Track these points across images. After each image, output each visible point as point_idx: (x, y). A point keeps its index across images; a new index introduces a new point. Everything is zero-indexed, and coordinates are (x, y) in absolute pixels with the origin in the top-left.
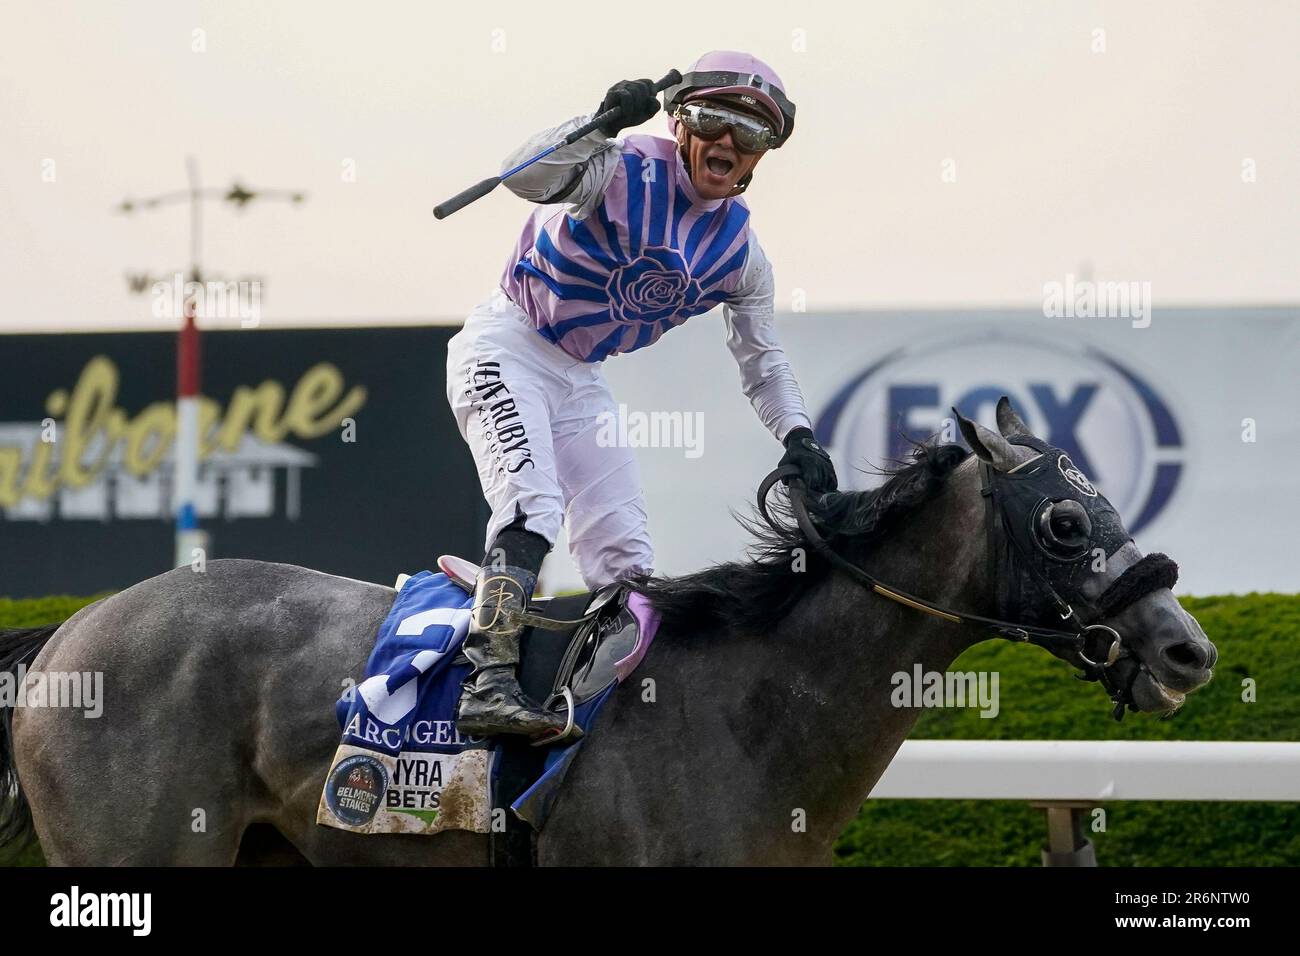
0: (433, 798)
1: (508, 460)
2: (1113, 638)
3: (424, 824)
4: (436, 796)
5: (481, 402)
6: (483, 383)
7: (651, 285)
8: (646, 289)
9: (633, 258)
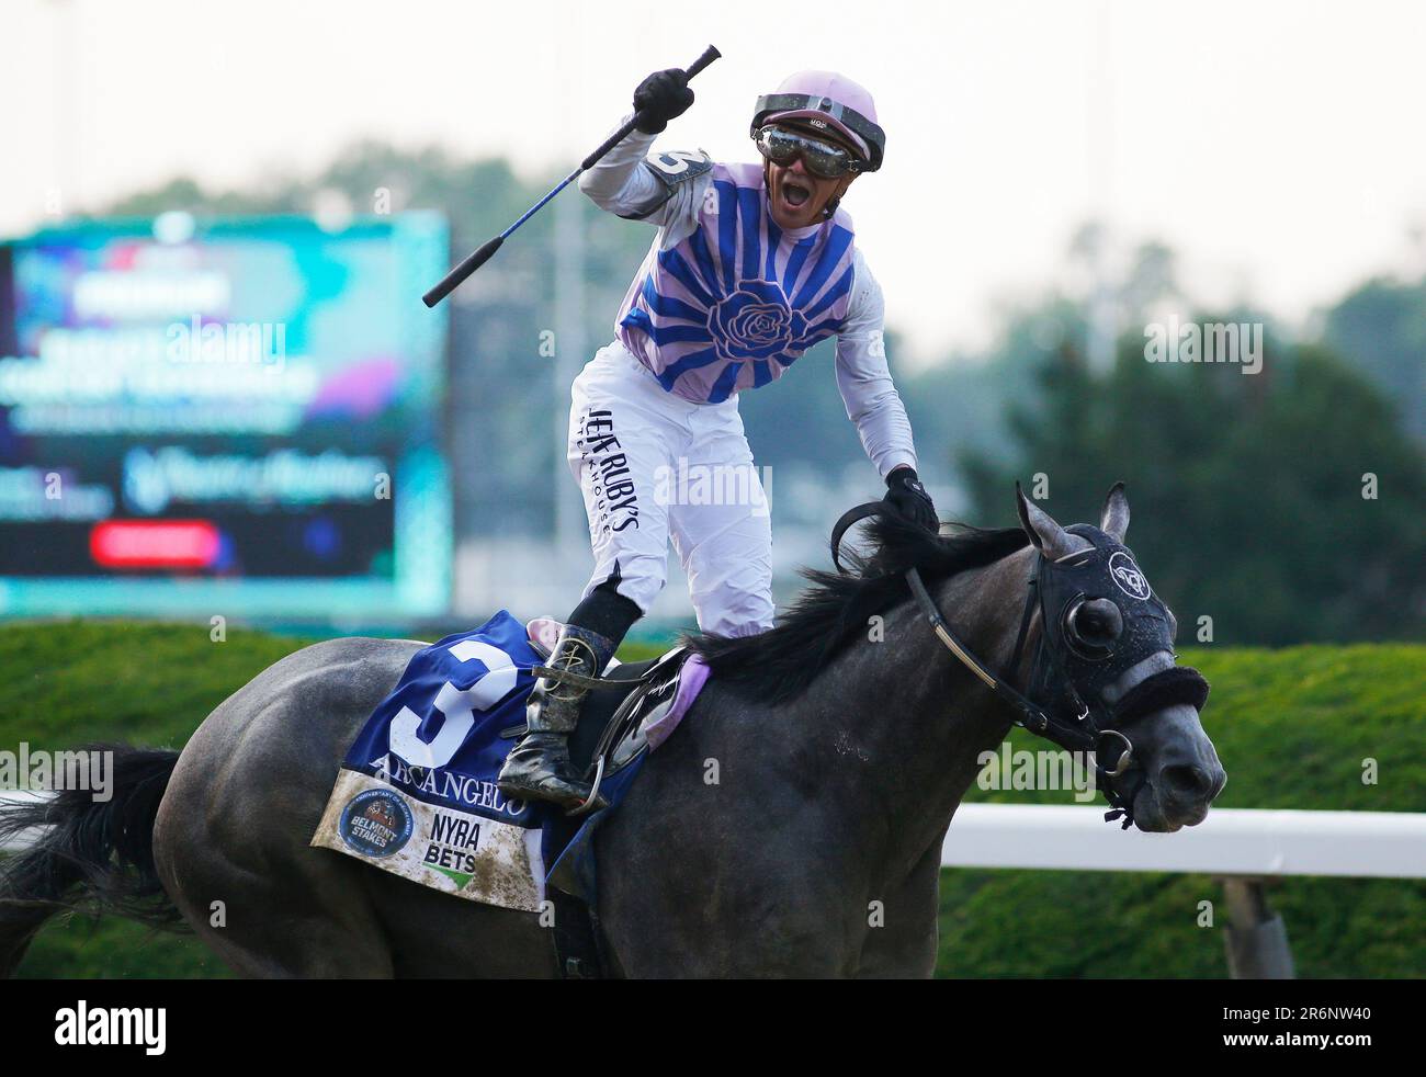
0: (467, 861)
1: (615, 518)
2: (1125, 747)
3: (456, 886)
4: (471, 860)
5: (591, 455)
6: (596, 435)
7: (753, 319)
8: (749, 323)
9: (728, 293)
